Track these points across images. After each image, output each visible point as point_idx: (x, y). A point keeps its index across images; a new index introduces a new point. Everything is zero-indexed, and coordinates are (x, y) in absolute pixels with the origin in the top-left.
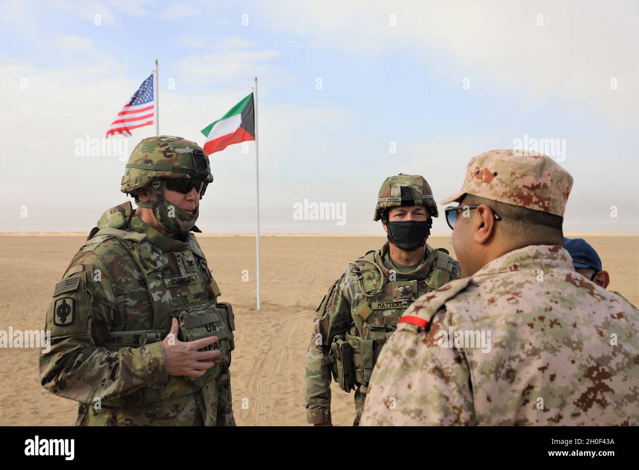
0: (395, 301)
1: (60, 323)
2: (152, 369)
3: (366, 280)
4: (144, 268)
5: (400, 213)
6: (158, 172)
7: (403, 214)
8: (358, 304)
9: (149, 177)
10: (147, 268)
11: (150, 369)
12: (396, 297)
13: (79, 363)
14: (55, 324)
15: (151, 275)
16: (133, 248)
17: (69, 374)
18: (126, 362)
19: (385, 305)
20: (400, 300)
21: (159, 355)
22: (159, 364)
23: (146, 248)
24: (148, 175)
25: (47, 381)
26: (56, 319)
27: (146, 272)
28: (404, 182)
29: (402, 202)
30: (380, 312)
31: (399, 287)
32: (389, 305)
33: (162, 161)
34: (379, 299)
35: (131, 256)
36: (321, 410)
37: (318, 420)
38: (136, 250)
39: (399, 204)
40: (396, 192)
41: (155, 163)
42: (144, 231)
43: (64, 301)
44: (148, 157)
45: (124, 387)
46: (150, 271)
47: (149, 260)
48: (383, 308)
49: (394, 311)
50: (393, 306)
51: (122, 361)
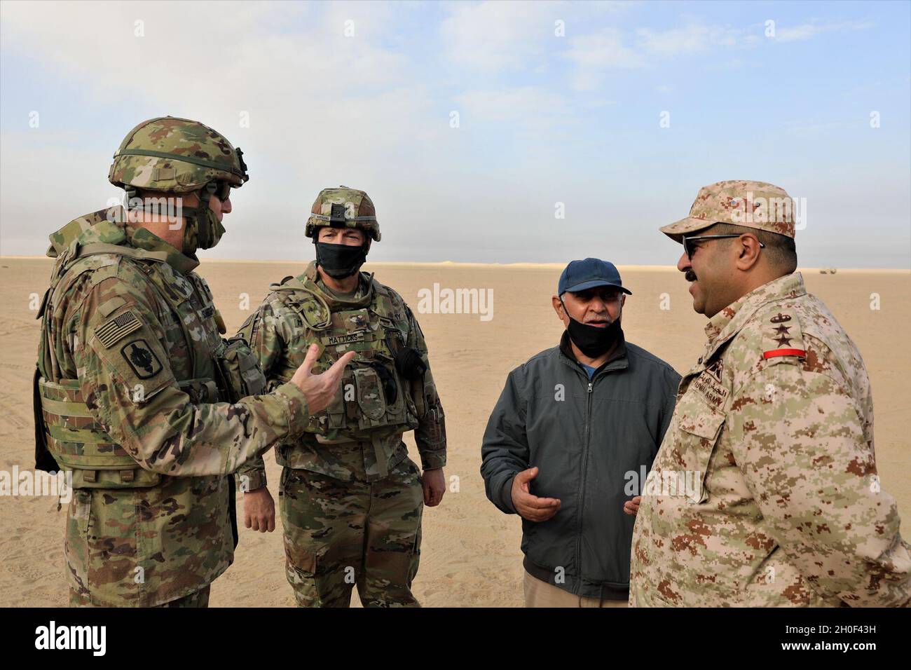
0: (348, 334)
1: (148, 374)
2: (294, 412)
3: (307, 312)
4: (172, 298)
5: (330, 233)
6: (219, 172)
7: (332, 235)
8: (298, 341)
9: (208, 177)
10: (175, 298)
11: (292, 413)
12: (349, 330)
13: (200, 422)
14: (141, 378)
15: (182, 306)
16: (152, 272)
17: (194, 438)
18: (259, 409)
19: (338, 339)
20: (355, 333)
21: (296, 394)
22: (301, 405)
23: (167, 270)
24: (207, 174)
25: (157, 457)
26: (139, 372)
27: (176, 303)
28: (338, 198)
29: (331, 222)
30: (332, 348)
31: (351, 317)
32: (342, 339)
33: (219, 157)
34: (329, 333)
35: (153, 282)
36: (257, 472)
37: (256, 485)
38: (156, 274)
39: (328, 224)
40: (326, 209)
41: (213, 158)
42: (154, 247)
43: (134, 347)
44: (200, 148)
45: (267, 439)
46: (180, 301)
47: (175, 286)
48: (336, 343)
49: (348, 345)
50: (347, 340)
51: (255, 409)
